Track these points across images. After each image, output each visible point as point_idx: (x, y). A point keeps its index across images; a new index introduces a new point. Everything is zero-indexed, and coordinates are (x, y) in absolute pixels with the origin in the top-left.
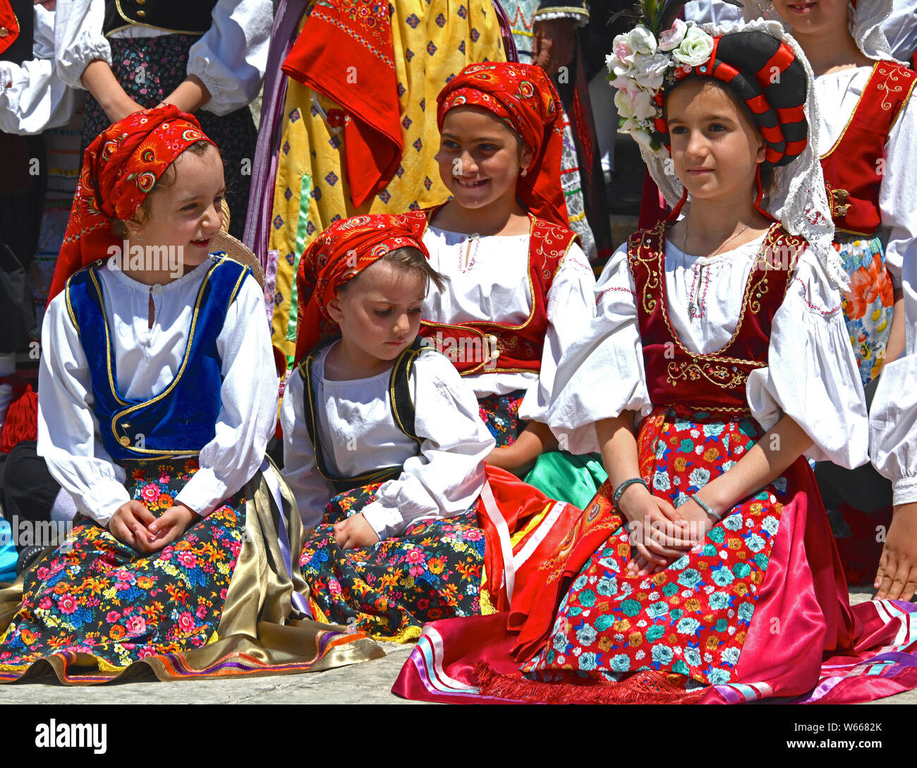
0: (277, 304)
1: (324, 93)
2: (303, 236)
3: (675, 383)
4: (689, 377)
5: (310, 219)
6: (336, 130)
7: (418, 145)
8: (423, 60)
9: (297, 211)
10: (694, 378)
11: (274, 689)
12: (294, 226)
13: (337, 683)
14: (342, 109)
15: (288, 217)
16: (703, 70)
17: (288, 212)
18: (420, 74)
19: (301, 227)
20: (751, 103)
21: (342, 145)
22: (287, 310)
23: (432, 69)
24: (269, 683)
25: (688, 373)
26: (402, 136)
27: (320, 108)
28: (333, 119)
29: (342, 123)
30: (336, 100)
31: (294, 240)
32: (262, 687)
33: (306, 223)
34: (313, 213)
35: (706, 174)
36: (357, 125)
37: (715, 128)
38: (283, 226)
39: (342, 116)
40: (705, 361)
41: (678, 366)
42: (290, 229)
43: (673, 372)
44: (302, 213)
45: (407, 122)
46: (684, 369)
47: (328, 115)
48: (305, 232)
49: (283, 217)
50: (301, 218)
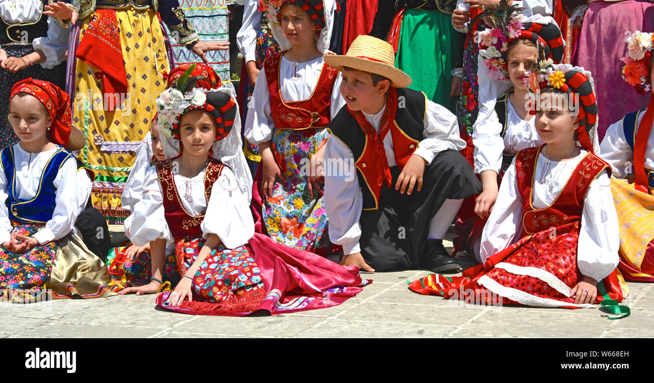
0: (79, 154)
1: (94, 65)
2: (87, 125)
3: (187, 228)
4: (193, 225)
5: (89, 118)
6: (99, 81)
7: (134, 86)
8: (134, 51)
9: (84, 115)
10: (195, 225)
11: (90, 307)
12: (83, 121)
13: (115, 304)
14: (101, 71)
15: (80, 118)
16: (202, 107)
17: (80, 116)
18: (133, 56)
19: (86, 122)
20: (217, 120)
21: (102, 87)
22: (83, 156)
23: (138, 54)
24: (87, 305)
25: (192, 224)
26: (127, 83)
27: (91, 71)
28: (97, 76)
29: (102, 77)
30: (99, 68)
31: (83, 127)
32: (85, 307)
33: (88, 120)
34: (90, 115)
35: (200, 146)
36: (108, 78)
37: (204, 128)
38: (79, 121)
39: (102, 75)
40: (198, 218)
41: (187, 221)
42: (81, 123)
43: (185, 224)
44: (86, 116)
45: (129, 77)
46: (190, 222)
47: (95, 74)
48: (87, 123)
49: (78, 118)
50: (86, 118)
